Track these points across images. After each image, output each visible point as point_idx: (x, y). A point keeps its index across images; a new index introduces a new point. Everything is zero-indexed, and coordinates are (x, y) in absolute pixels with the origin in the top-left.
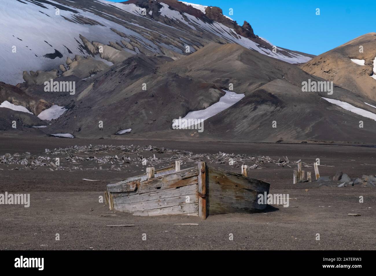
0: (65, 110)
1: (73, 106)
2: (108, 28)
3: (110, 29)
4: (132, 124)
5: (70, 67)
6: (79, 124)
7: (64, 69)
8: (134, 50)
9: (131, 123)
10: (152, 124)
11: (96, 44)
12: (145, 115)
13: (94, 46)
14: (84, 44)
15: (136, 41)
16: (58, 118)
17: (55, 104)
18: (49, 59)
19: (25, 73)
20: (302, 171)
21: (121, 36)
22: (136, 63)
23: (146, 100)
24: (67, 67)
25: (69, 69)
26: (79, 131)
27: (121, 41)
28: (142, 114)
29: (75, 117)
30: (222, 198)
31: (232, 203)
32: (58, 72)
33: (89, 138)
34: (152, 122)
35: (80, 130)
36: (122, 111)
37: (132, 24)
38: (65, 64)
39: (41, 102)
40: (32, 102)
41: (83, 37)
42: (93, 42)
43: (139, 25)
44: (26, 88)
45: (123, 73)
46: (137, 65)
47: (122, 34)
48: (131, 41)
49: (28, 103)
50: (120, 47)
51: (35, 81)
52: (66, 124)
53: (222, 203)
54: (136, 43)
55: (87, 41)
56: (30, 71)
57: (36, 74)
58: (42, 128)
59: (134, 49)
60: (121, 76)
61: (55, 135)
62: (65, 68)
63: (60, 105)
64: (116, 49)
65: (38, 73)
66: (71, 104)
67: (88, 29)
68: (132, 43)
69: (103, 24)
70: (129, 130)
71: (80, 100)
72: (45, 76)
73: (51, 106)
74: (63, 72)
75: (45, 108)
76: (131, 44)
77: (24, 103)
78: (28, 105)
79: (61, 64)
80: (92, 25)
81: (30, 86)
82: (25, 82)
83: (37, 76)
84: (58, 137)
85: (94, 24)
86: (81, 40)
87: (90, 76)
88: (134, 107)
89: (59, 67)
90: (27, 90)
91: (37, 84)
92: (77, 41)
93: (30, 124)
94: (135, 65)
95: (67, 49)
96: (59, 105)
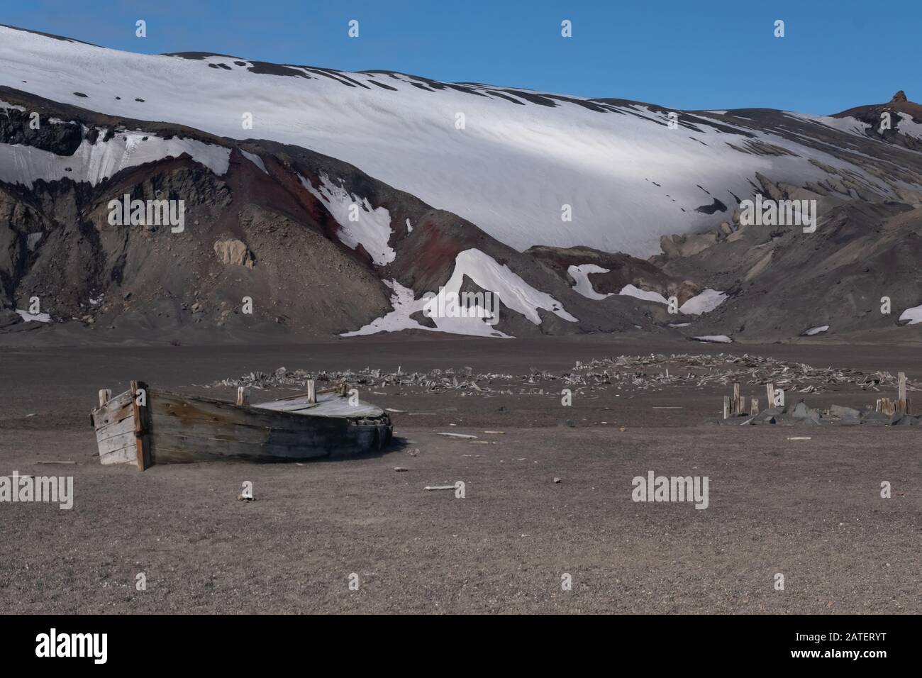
0: (725, 297)
1: (739, 290)
2: (805, 158)
3: (809, 160)
4: (830, 319)
5: (738, 226)
6: (741, 320)
7: (728, 231)
8: (849, 194)
9: (828, 317)
10: (864, 316)
11: (782, 186)
12: (852, 302)
13: (780, 190)
14: (763, 187)
15: (852, 180)
16: (713, 310)
17: (709, 288)
18: (704, 215)
19: (664, 238)
20: (741, 398)
21: (826, 171)
22: (845, 217)
23: (855, 277)
24: (734, 226)
25: (737, 230)
26: (741, 331)
27: (827, 180)
28: (847, 300)
29: (736, 308)
30: (183, 438)
31: (207, 446)
32: (719, 235)
33: (757, 343)
34: (864, 314)
35: (742, 329)
36: (814, 296)
37: (848, 150)
38: (731, 222)
39: (686, 285)
40: (672, 286)
41: (761, 176)
42: (778, 183)
43: (860, 152)
44: (665, 263)
45: (823, 233)
46: (848, 219)
47: (828, 169)
48: (844, 179)
49: (665, 286)
50: (824, 191)
51: (679, 252)
52: (720, 320)
53: (183, 446)
54: (853, 182)
55: (768, 182)
56: (673, 236)
57: (683, 239)
58: (684, 327)
59: (849, 192)
60: (819, 239)
61: (701, 338)
62: (730, 228)
63: (717, 289)
64: (818, 193)
65: (685, 238)
66: (736, 287)
67: (771, 162)
68: (846, 182)
69: (797, 153)
70: (825, 328)
71: (751, 280)
72: (696, 243)
73: (702, 292)
74: (727, 235)
75: (692, 294)
76: (844, 185)
77: (659, 288)
78: (665, 291)
79: (723, 222)
80: (777, 156)
81: (672, 259)
82: (663, 253)
83: (684, 243)
84: (705, 341)
85: (780, 154)
86: (758, 181)
87: (772, 240)
88: (834, 290)
89: (721, 227)
90: (666, 266)
91: (683, 256)
92: (751, 183)
93: (664, 321)
94: (844, 220)
95: (735, 196)
96: (715, 290)
